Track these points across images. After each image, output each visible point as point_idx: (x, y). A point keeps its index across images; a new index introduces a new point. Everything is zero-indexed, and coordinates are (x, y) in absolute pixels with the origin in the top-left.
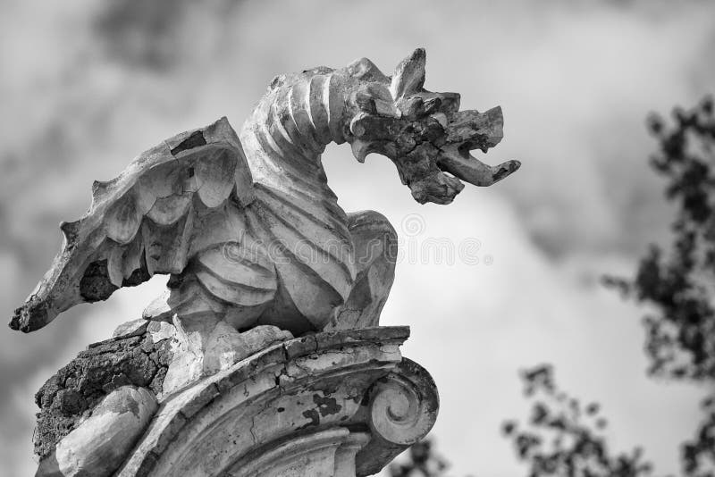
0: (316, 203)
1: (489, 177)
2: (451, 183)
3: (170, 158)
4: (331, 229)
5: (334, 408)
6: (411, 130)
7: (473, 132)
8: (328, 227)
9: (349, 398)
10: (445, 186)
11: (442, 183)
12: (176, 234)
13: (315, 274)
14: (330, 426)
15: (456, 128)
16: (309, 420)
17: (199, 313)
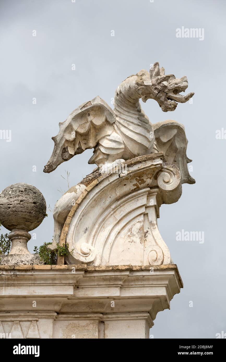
0: (135, 118)
1: (184, 100)
2: (172, 103)
3: (80, 111)
4: (140, 126)
5: (143, 182)
6: (156, 89)
7: (176, 86)
8: (138, 125)
9: (148, 178)
10: (170, 105)
11: (169, 104)
12: (89, 135)
13: (135, 141)
14: (144, 188)
15: (170, 85)
16: (135, 187)
17: (100, 159)
